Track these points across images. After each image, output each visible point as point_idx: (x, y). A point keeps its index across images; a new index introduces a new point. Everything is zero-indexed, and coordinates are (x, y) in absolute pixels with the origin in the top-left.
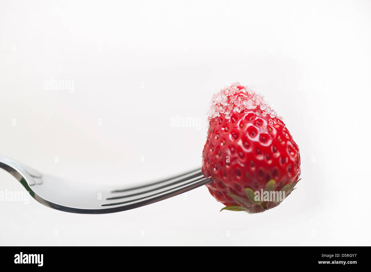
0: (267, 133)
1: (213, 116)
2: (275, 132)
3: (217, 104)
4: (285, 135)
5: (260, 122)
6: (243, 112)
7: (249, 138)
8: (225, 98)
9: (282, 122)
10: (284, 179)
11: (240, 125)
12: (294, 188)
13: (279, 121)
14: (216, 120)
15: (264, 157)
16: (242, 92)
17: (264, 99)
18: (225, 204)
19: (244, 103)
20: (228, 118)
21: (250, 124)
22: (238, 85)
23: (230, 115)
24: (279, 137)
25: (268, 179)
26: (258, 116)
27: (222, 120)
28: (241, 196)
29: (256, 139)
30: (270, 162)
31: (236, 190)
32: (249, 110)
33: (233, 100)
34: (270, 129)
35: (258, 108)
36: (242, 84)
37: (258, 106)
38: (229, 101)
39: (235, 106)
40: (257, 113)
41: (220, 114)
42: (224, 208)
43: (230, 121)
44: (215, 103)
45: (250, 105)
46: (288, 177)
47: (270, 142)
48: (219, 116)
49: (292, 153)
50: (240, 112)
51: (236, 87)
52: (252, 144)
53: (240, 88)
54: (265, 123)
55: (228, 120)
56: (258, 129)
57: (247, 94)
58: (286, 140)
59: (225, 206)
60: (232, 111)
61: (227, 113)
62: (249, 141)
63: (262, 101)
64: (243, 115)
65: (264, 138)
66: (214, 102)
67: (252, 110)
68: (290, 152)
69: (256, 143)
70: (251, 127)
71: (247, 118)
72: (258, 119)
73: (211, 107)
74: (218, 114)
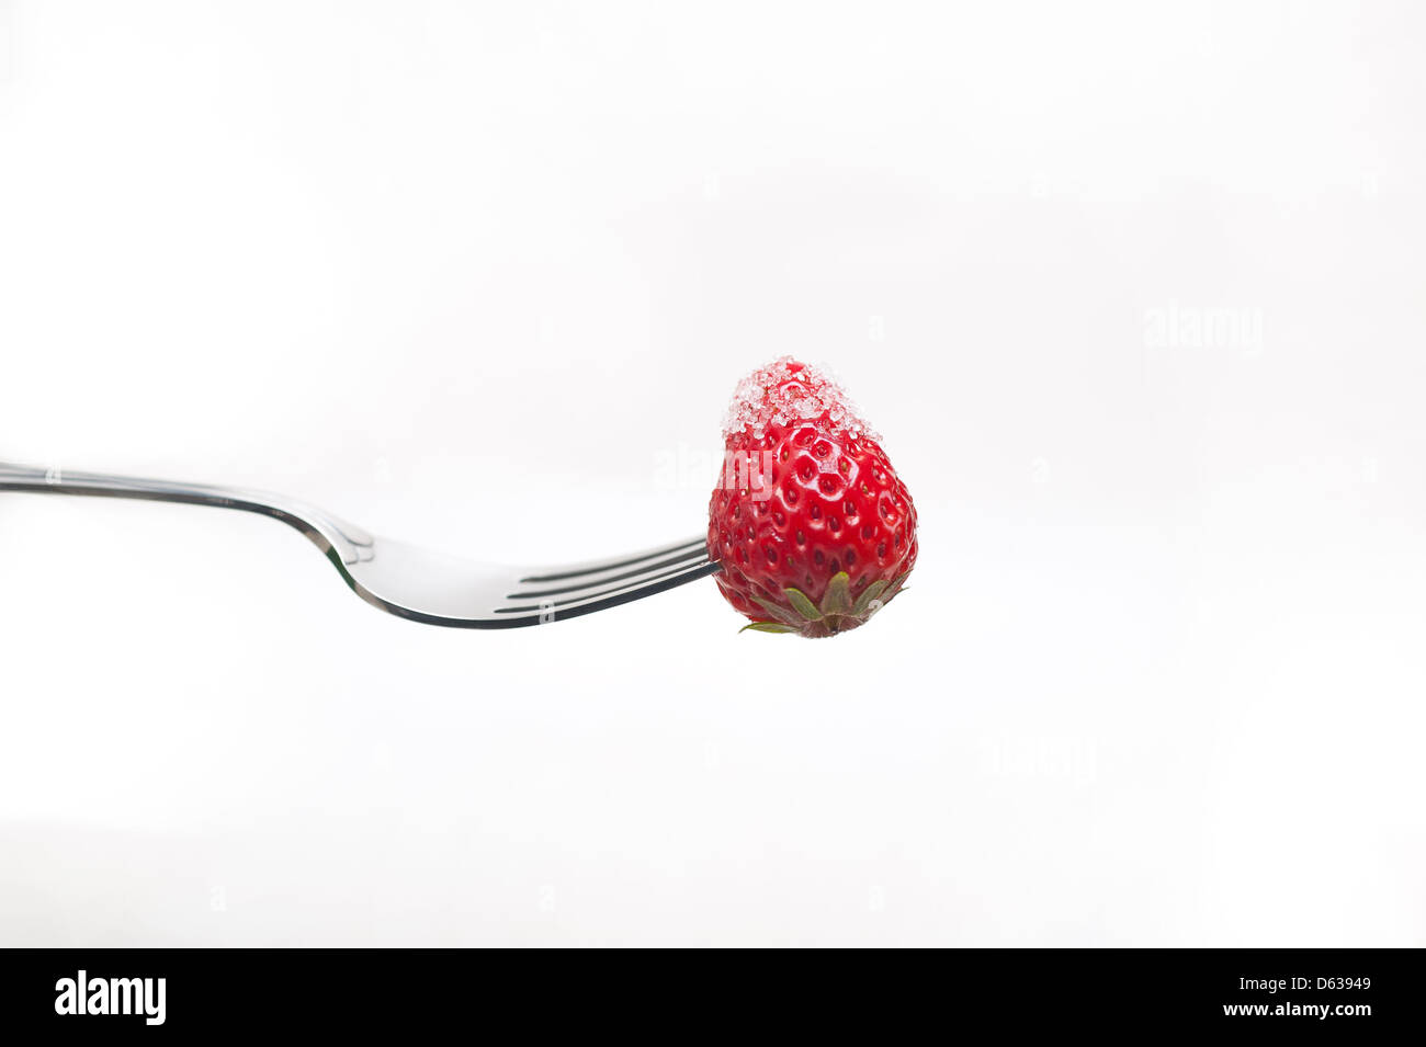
0: (837, 472)
1: (730, 429)
2: (854, 472)
3: (742, 404)
4: (878, 477)
5: (825, 449)
6: (790, 425)
7: (798, 481)
8: (760, 392)
9: (877, 448)
10: (869, 570)
11: (782, 453)
12: (903, 587)
13: (869, 445)
14: (737, 440)
15: (826, 525)
16: (796, 380)
17: (845, 394)
18: (750, 618)
19: (797, 405)
20: (760, 436)
21: (804, 453)
22: (790, 362)
23: (763, 431)
24: (862, 483)
25: (835, 569)
26: (823, 436)
27: (748, 439)
28: (779, 604)
29: (814, 485)
30: (837, 535)
31: (769, 591)
32: (804, 421)
33: (773, 398)
34: (844, 464)
35: (825, 416)
36: (798, 359)
37: (826, 411)
38: (765, 399)
39: (777, 411)
40: (821, 430)
41: (746, 425)
42: (748, 627)
43: (763, 443)
44: (739, 401)
45: (807, 410)
46: (878, 565)
47: (838, 496)
48: (744, 430)
49: (891, 517)
50: (784, 424)
51: (783, 368)
52: (802, 496)
53: (795, 368)
54: (837, 451)
55: (760, 441)
56: (819, 463)
57: (807, 383)
58: (879, 489)
59: (750, 622)
60: (770, 420)
61: (760, 426)
62: (796, 489)
63: (838, 399)
64: (790, 432)
65: (829, 483)
66: (737, 397)
67: (811, 420)
68: (886, 515)
69: (812, 493)
70: (805, 458)
71: (799, 439)
72: (821, 442)
73: (731, 410)
74: (742, 425)
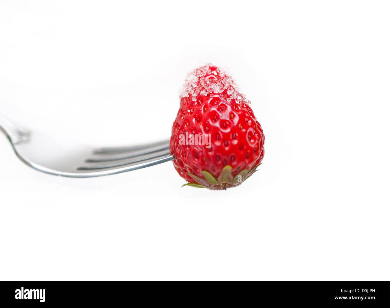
0: (228, 119)
1: (182, 95)
2: (236, 120)
3: (188, 84)
4: (247, 122)
5: (223, 108)
6: (209, 95)
7: (211, 122)
8: (196, 79)
9: (248, 107)
10: (241, 165)
11: (204, 109)
13: (245, 106)
14: (185, 100)
15: (222, 144)
16: (213, 74)
17: (235, 82)
19: (212, 86)
20: (195, 100)
21: (214, 109)
22: (211, 66)
23: (196, 97)
24: (240, 125)
25: (224, 165)
26: (223, 101)
27: (190, 100)
28: (199, 177)
29: (217, 124)
30: (227, 148)
31: (194, 171)
32: (215, 94)
33: (202, 82)
34: (232, 115)
35: (225, 92)
36: (214, 64)
37: (225, 89)
38: (199, 83)
39: (203, 88)
40: (223, 99)
41: (189, 94)
42: (186, 185)
43: (196, 103)
44: (187, 82)
45: (217, 89)
46: (245, 162)
47: (228, 130)
48: (188, 96)
49: (252, 141)
50: (206, 95)
51: (207, 68)
52: (212, 129)
53: (213, 69)
54: (229, 109)
55: (195, 102)
56: (220, 114)
57: (218, 76)
58: (247, 127)
59: (187, 182)
60: (199, 93)
61: (195, 95)
62: (209, 126)
63: (231, 84)
64: (208, 99)
65: (224, 125)
66: (186, 80)
67: (219, 94)
68: (250, 139)
69: (216, 129)
70: (214, 111)
71: (212, 103)
72: (222, 105)
73: (184, 86)
74: (188, 94)
